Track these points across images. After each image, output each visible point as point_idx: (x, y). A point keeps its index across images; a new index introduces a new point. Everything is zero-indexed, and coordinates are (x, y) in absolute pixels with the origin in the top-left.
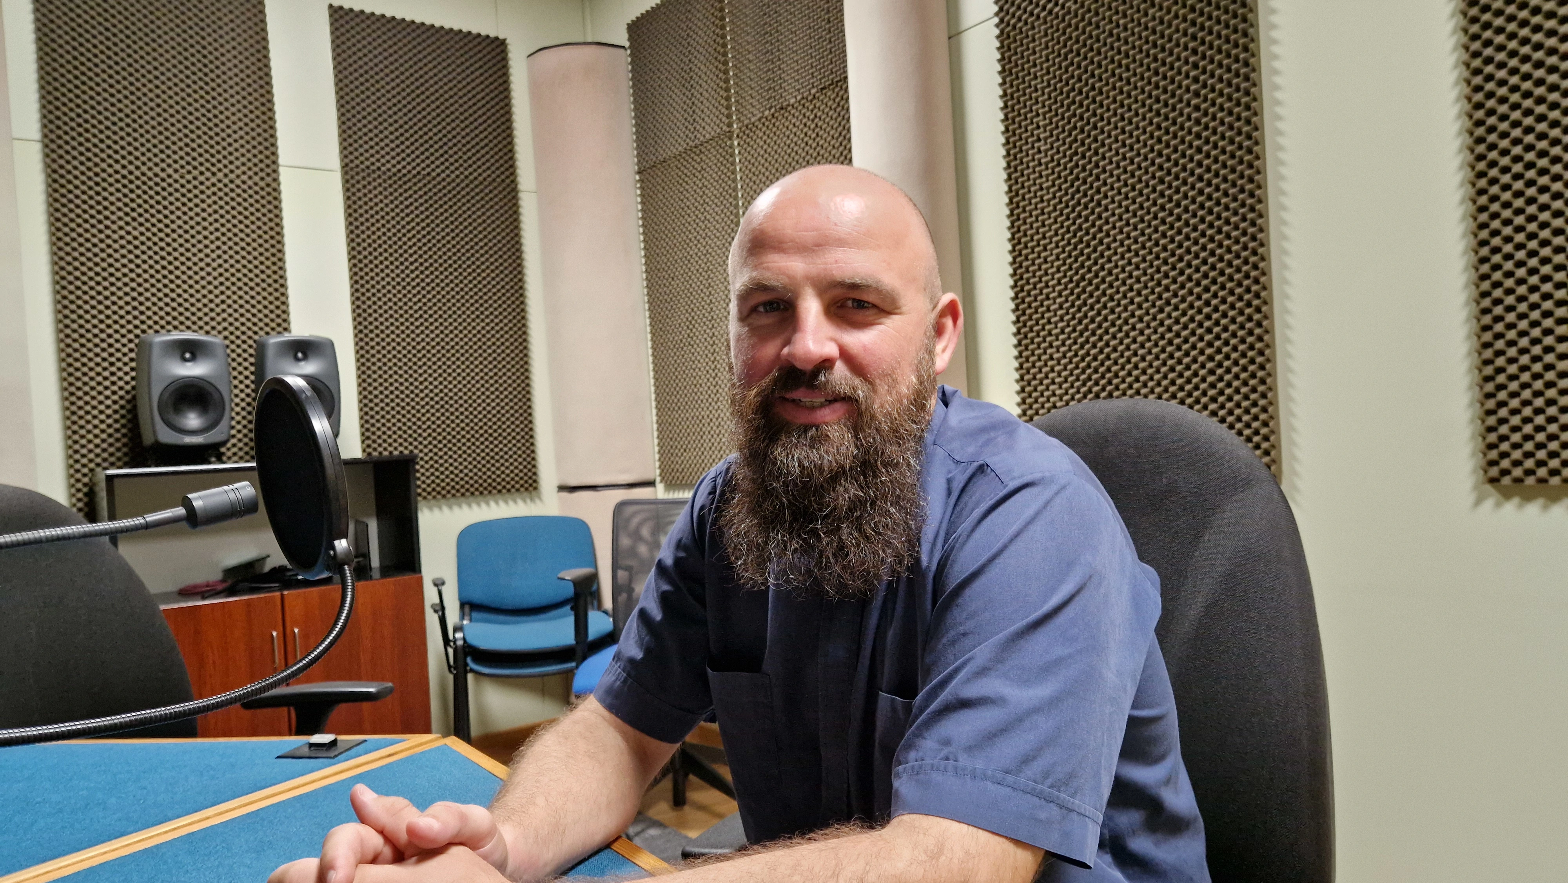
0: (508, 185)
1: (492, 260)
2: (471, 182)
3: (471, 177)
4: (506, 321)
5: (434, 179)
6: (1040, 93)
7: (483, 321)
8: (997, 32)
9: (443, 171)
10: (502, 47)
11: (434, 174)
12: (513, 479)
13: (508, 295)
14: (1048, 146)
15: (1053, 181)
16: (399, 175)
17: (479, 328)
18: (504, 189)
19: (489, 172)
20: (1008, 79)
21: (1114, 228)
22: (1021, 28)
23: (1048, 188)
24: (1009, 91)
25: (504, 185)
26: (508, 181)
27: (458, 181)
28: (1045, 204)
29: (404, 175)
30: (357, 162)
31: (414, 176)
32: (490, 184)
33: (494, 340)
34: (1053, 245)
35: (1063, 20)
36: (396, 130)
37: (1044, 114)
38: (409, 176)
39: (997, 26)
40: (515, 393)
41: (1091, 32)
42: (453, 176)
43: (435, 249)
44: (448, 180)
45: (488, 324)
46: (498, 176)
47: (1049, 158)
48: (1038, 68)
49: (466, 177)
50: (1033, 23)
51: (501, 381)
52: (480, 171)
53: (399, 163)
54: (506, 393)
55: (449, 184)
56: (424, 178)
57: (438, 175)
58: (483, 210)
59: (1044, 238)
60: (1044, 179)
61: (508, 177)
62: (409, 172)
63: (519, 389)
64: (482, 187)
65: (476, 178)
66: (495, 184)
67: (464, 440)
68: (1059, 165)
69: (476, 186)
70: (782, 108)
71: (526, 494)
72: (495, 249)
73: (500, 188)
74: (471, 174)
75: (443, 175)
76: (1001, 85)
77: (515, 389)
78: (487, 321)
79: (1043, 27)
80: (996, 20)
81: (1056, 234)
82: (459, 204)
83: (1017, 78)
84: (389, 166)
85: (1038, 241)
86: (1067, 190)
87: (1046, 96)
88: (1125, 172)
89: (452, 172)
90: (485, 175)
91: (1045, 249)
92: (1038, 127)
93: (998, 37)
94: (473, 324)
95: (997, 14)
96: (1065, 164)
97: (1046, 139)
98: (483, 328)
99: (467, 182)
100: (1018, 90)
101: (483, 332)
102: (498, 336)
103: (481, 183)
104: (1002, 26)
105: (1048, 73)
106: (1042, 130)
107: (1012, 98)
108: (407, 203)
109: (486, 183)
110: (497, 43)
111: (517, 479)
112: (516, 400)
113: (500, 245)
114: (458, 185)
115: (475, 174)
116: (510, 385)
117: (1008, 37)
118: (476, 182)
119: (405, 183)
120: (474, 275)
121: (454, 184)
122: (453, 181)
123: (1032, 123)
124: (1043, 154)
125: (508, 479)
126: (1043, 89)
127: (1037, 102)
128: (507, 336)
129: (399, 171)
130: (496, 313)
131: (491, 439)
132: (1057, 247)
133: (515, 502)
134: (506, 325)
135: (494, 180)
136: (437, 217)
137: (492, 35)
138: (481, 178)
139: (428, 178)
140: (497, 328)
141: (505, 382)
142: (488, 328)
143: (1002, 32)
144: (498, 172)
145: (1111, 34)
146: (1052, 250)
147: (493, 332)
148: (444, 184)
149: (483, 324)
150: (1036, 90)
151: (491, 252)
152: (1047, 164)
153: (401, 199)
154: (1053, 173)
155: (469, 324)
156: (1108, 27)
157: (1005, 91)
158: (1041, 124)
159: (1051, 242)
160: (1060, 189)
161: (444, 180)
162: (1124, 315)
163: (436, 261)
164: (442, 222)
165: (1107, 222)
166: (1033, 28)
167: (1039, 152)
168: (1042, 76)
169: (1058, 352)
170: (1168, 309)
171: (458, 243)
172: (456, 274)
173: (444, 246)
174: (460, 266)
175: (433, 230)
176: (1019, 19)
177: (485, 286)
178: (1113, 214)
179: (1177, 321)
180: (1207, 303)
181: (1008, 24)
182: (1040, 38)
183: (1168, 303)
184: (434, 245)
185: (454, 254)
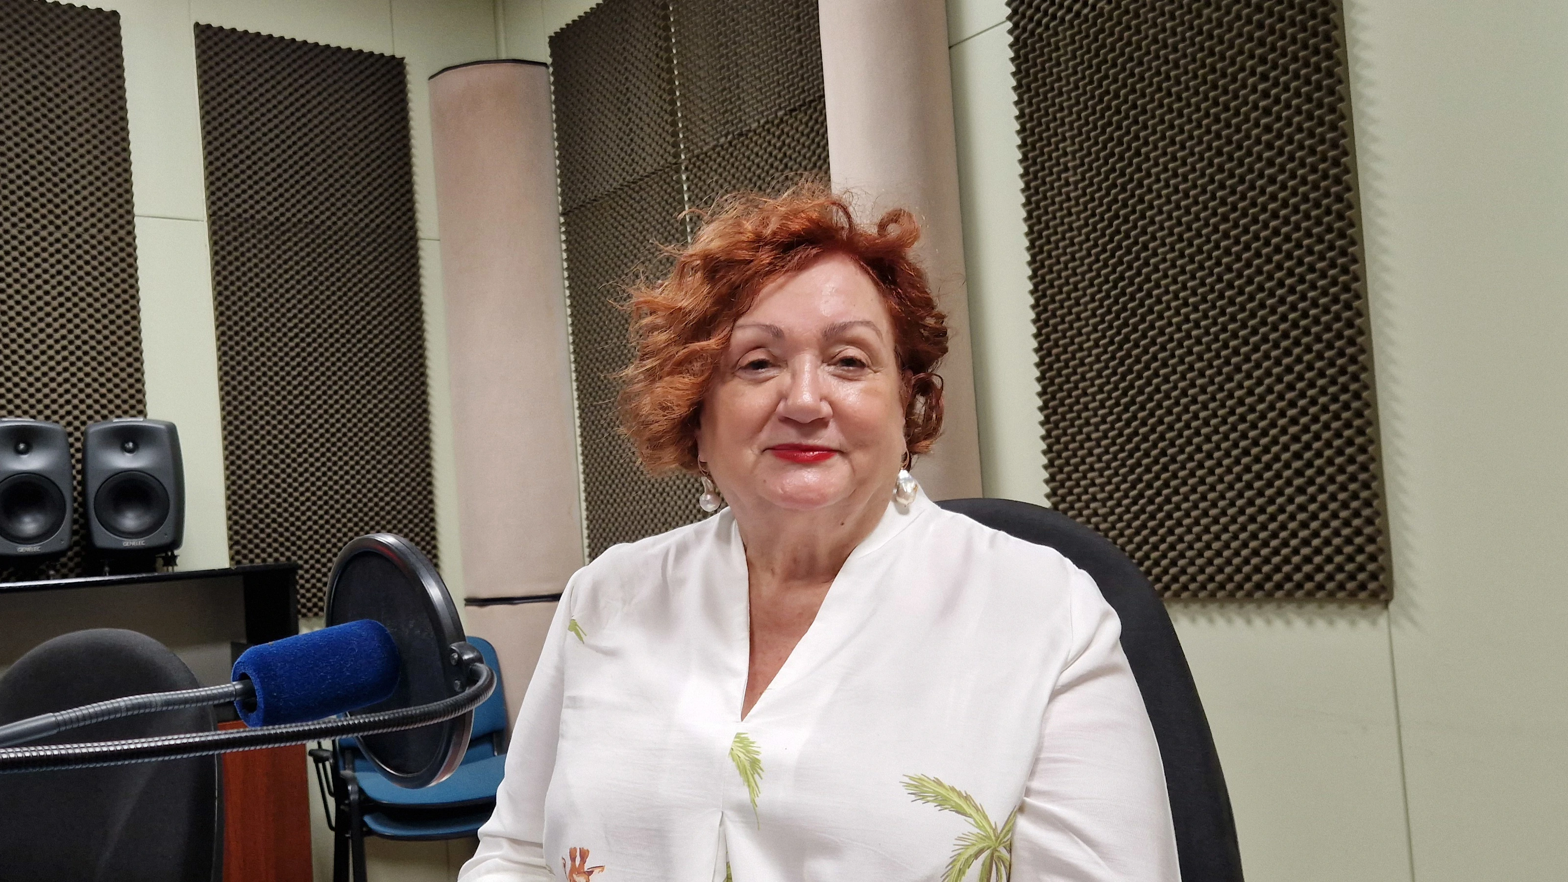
0: (406, 233)
2: (362, 230)
4: (402, 397)
5: (318, 227)
6: (1066, 112)
7: (375, 397)
8: (1011, 39)
9: (328, 218)
10: (399, 68)
11: (317, 222)
13: (405, 364)
14: (1079, 177)
15: (1086, 220)
16: (277, 223)
17: (370, 406)
18: (400, 238)
19: (383, 218)
20: (1025, 96)
21: (1166, 276)
22: (1040, 35)
23: (1080, 229)
24: (1027, 111)
25: (400, 233)
26: (405, 228)
28: (1076, 247)
29: (283, 224)
30: (227, 210)
32: (383, 232)
33: (388, 420)
34: (1087, 298)
35: (1094, 24)
36: (274, 170)
37: (1073, 138)
38: (288, 225)
39: (1010, 32)
42: (340, 224)
43: (318, 312)
44: (335, 228)
45: (381, 401)
46: (393, 222)
47: (1080, 192)
50: (1055, 27)
52: (372, 217)
53: (276, 209)
54: (402, 485)
55: (335, 233)
56: (306, 227)
57: (323, 222)
58: (376, 263)
59: (1076, 289)
60: (1074, 217)
61: (405, 223)
62: (289, 219)
63: (419, 479)
64: (373, 236)
66: (389, 232)
69: (368, 235)
70: (741, 135)
73: (396, 237)
74: (361, 220)
75: (329, 223)
76: (1016, 103)
78: (380, 397)
79: (1069, 33)
80: (1009, 25)
81: (1092, 285)
82: (348, 257)
83: (1038, 95)
84: (264, 213)
85: (1069, 294)
86: (1104, 230)
87: (1074, 116)
89: (339, 218)
90: (378, 221)
91: (1078, 304)
92: (1065, 154)
93: (1011, 46)
94: (364, 401)
95: (1009, 18)
96: (1101, 199)
97: (1075, 168)
98: (375, 406)
100: (1039, 110)
101: (376, 410)
102: (393, 415)
103: (373, 231)
104: (1017, 32)
108: (285, 257)
109: (380, 231)
110: (393, 63)
114: (346, 234)
115: (367, 221)
117: (1025, 45)
118: (368, 230)
120: (365, 341)
121: (341, 233)
123: (1057, 149)
124: (1072, 187)
126: (1070, 108)
129: (277, 219)
130: (391, 387)
132: (1093, 300)
135: (389, 227)
136: (321, 274)
137: (387, 53)
138: (373, 226)
140: (392, 406)
142: (381, 406)
143: (1017, 39)
144: (393, 218)
146: (1086, 304)
147: (387, 410)
148: (329, 233)
149: (375, 401)
150: (1062, 109)
152: (1077, 198)
153: (279, 252)
154: (1086, 209)
155: (358, 401)
158: (1069, 149)
159: (1085, 295)
160: (1095, 230)
161: (329, 228)
162: (1181, 385)
163: (319, 326)
164: (327, 279)
165: (1156, 270)
166: (1056, 34)
167: (1067, 184)
168: (1069, 92)
169: (1097, 430)
170: (1238, 377)
171: (346, 303)
172: (343, 341)
173: (329, 307)
174: (348, 332)
175: (316, 288)
176: (1039, 23)
177: (377, 355)
178: (1164, 260)
179: (1250, 393)
180: (1289, 370)
181: (1024, 30)
182: (1066, 46)
183: (1238, 369)
184: (318, 307)
185: (341, 317)
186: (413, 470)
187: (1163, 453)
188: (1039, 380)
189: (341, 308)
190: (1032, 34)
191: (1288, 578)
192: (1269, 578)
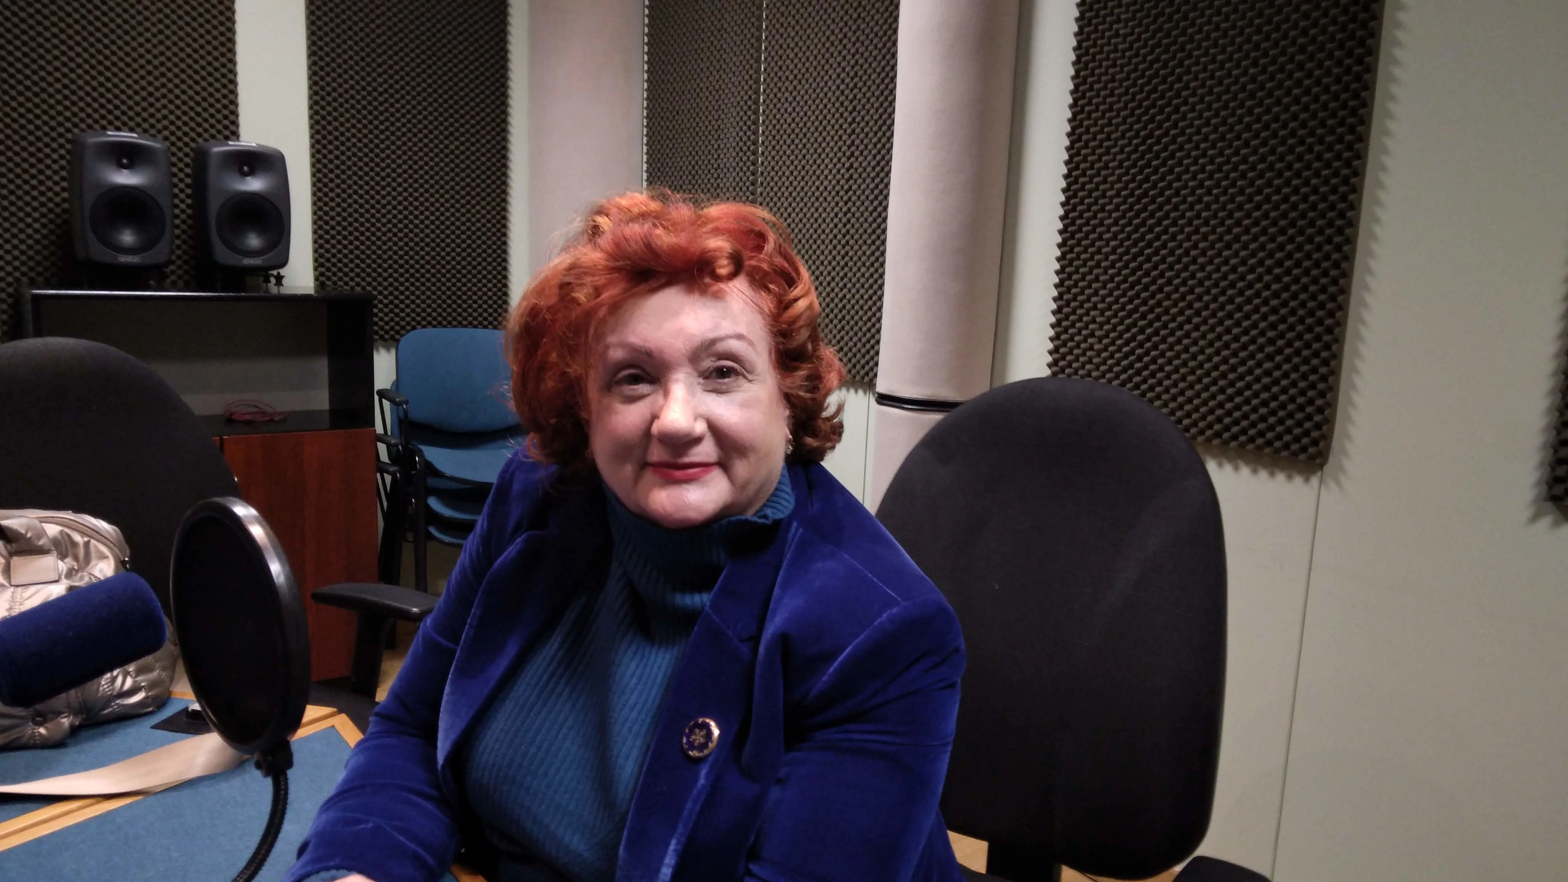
60: (1118, 69)
68: (1137, 55)
85: (1102, 142)
91: (1108, 153)
146: (1115, 155)
159: (1115, 145)
160: (1134, 85)
162: (1186, 245)
165: (1183, 133)
167: (1117, 35)
170: (1235, 246)
174: (435, 73)
177: (462, 99)
178: (1191, 125)
179: (1244, 262)
180: (1281, 247)
183: (1237, 239)
186: (489, 212)
187: (1159, 304)
191: (1244, 432)
192: (1227, 429)
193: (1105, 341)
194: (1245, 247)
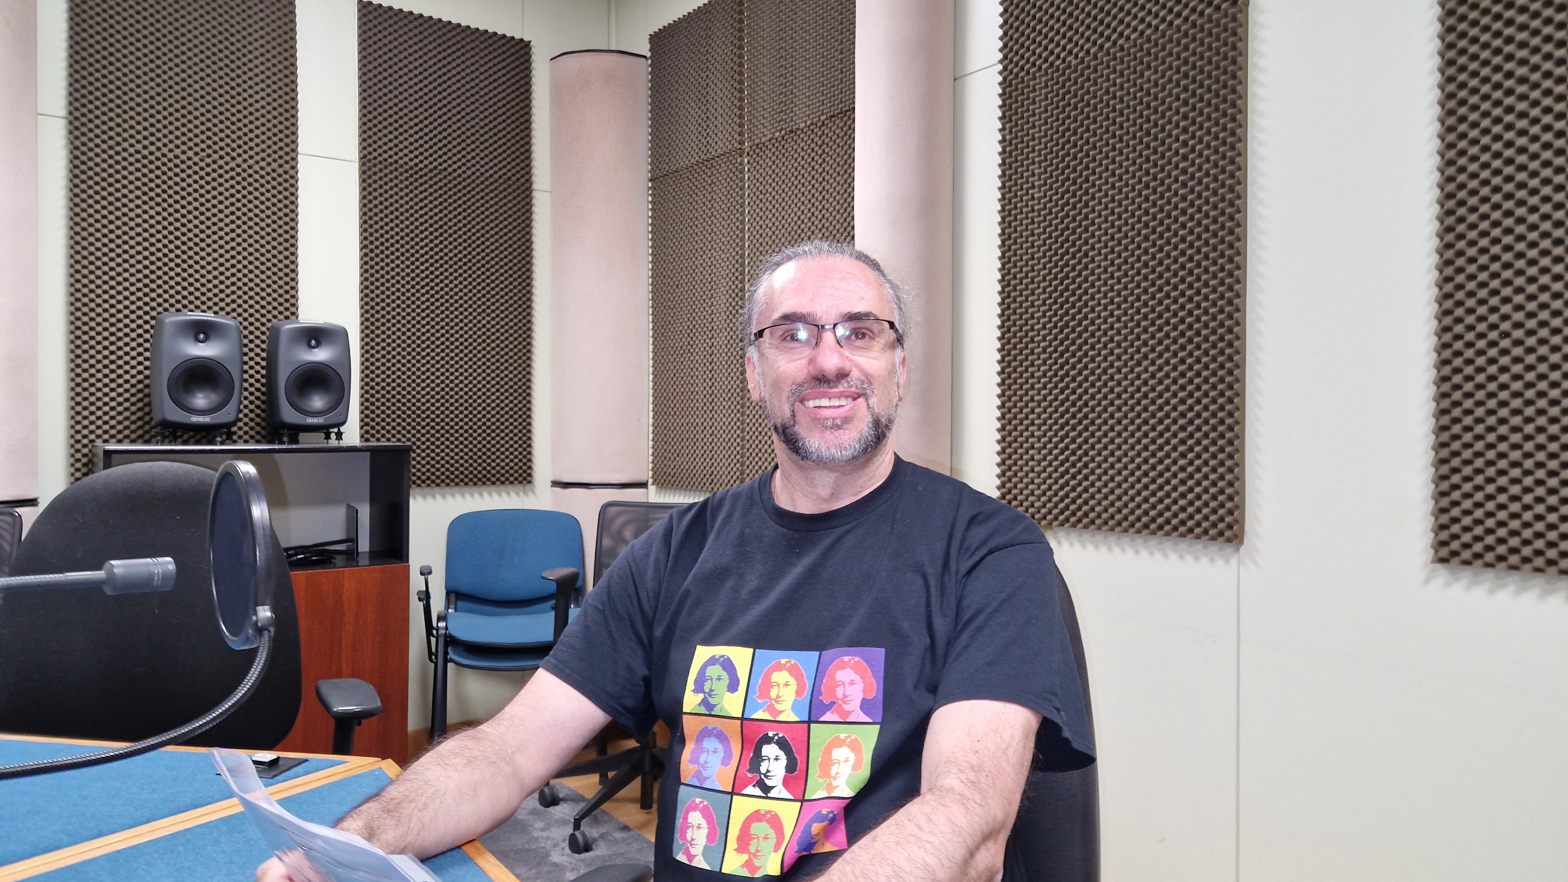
0: (523, 184)
1: (502, 256)
2: (487, 179)
3: (487, 175)
4: (511, 316)
5: (450, 174)
6: (1037, 141)
7: (488, 315)
8: (1000, 79)
9: (459, 167)
10: (526, 50)
11: (450, 170)
12: (507, 472)
13: (515, 291)
14: (1042, 194)
15: (1045, 228)
16: (416, 169)
17: (484, 322)
18: (518, 188)
19: (504, 170)
20: (1008, 126)
21: (1099, 279)
22: (1023, 78)
23: (1039, 235)
24: (1008, 137)
25: (518, 184)
26: (523, 180)
27: (473, 177)
28: (1036, 249)
29: (421, 169)
30: (375, 154)
31: (431, 171)
32: (505, 182)
33: (498, 334)
34: (1041, 290)
35: (1064, 74)
36: (416, 125)
37: (1040, 162)
38: (426, 170)
39: (1000, 73)
40: (516, 387)
41: (1088, 88)
42: (469, 173)
43: (446, 243)
44: (464, 176)
45: (493, 319)
46: (513, 175)
47: (1042, 206)
48: (1037, 117)
49: (482, 174)
50: (1034, 74)
51: (502, 375)
52: (496, 169)
53: (416, 157)
54: (507, 387)
55: (464, 180)
56: (440, 173)
57: (455, 170)
58: (497, 207)
59: (1033, 282)
60: (1036, 226)
61: (523, 176)
62: (426, 166)
63: (520, 384)
64: (496, 185)
65: (491, 176)
66: (510, 183)
67: (461, 431)
68: (1050, 213)
69: (491, 184)
70: (792, 131)
71: (520, 487)
72: (506, 245)
73: (514, 187)
74: (487, 171)
75: (459, 171)
76: (1000, 130)
77: (515, 383)
78: (493, 315)
79: (1044, 79)
80: (1000, 67)
81: (1044, 280)
82: (473, 200)
83: (1017, 125)
84: (406, 159)
85: (1027, 285)
86: (1057, 238)
87: (1043, 146)
88: (1113, 226)
89: (468, 169)
90: (500, 173)
91: (1033, 294)
92: (1033, 175)
93: (1000, 84)
94: (479, 318)
95: (1001, 62)
96: (1057, 213)
97: (1040, 186)
98: (488, 322)
99: (482, 179)
100: (1016, 137)
101: (488, 326)
102: (502, 330)
103: (496, 181)
104: (1005, 74)
105: (1046, 123)
106: (1036, 177)
107: (1011, 144)
108: (421, 196)
109: (501, 181)
110: (522, 45)
111: (512, 472)
112: (516, 394)
113: (510, 242)
114: (473, 181)
115: (491, 172)
116: (511, 380)
117: (1011, 85)
118: (491, 180)
119: (421, 177)
120: (483, 270)
121: (469, 181)
122: (469, 177)
123: (1028, 170)
124: (1036, 202)
125: (503, 471)
126: (1040, 138)
127: (1034, 151)
128: (511, 331)
129: (416, 165)
130: (502, 308)
131: (488, 431)
132: (1044, 292)
133: (508, 494)
134: (511, 320)
135: (509, 178)
136: (450, 212)
137: (518, 36)
138: (496, 176)
139: (445, 173)
140: (502, 323)
141: (506, 376)
142: (493, 323)
143: (1005, 79)
144: (514, 171)
145: (1107, 92)
146: (1039, 295)
147: (498, 327)
148: (459, 179)
149: (488, 318)
150: (1034, 139)
151: (502, 248)
152: (1039, 211)
153: (416, 192)
154: (1045, 220)
155: (475, 318)
156: (1105, 85)
157: (1004, 137)
158: (1036, 171)
159: (1039, 287)
160: (1050, 237)
161: (459, 176)
162: (1103, 365)
163: (446, 254)
164: (455, 217)
165: (1093, 273)
166: (1035, 78)
167: (1033, 198)
168: (1040, 126)
169: (1039, 394)
170: (1145, 363)
171: (469, 238)
172: (465, 268)
173: (455, 240)
174: (470, 261)
175: (446, 224)
176: (1022, 69)
177: (493, 281)
178: (1099, 266)
179: (1153, 376)
180: (1183, 361)
181: (1011, 72)
182: (1041, 89)
183: (1146, 357)
184: (446, 239)
185: (465, 249)
186: (515, 376)
187: (1086, 417)
188: (999, 351)
189: (465, 241)
190: (1017, 76)
191: (1168, 522)
192: (1153, 520)
193: (1044, 452)
194: (1153, 363)
